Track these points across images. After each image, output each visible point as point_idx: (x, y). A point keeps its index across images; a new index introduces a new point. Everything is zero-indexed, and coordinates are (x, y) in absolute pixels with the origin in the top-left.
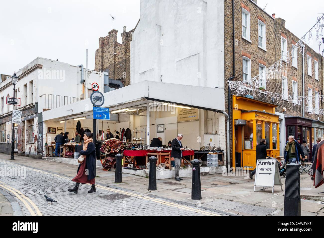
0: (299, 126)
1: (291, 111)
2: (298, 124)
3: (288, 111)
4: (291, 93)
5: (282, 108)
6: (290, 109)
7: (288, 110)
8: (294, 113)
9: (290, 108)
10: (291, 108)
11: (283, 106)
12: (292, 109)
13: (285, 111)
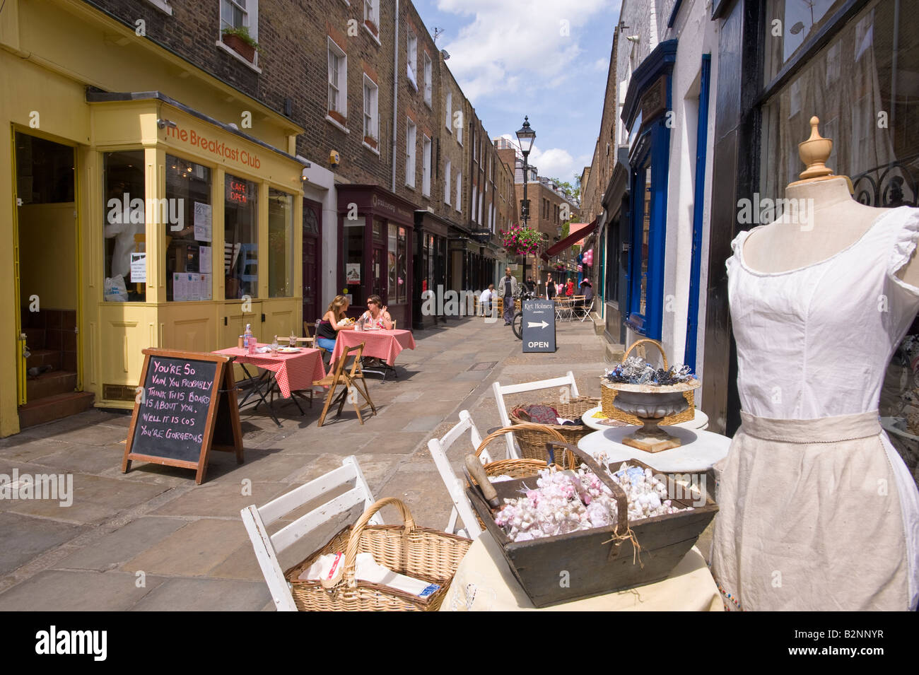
0: (377, 217)
1: (355, 168)
2: (375, 213)
3: (347, 168)
4: (358, 112)
5: (326, 151)
6: (354, 161)
7: (347, 164)
8: (366, 178)
9: (355, 158)
10: (358, 159)
11: (329, 145)
12: (361, 165)
13: (337, 162)
